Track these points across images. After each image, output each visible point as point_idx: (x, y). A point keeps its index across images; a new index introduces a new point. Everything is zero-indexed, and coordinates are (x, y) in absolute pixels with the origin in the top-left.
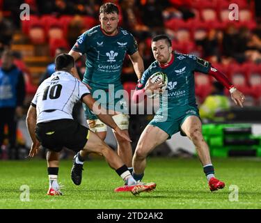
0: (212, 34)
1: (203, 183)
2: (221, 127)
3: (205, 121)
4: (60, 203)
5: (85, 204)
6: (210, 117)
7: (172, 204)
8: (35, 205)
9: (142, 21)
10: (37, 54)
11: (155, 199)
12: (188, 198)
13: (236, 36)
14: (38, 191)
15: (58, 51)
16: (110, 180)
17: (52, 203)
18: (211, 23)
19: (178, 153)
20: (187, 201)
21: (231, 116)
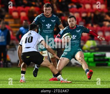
0: (89, 14)
1: (85, 77)
2: (93, 54)
3: (86, 51)
4: (25, 86)
5: (35, 86)
6: (88, 49)
7: (72, 86)
8: (14, 87)
9: (59, 9)
10: (15, 23)
11: (65, 84)
12: (79, 83)
13: (99, 15)
14: (16, 81)
15: (24, 22)
16: (46, 76)
17: (22, 86)
18: (88, 10)
19: (75, 64)
20: (79, 85)
21: (97, 49)
